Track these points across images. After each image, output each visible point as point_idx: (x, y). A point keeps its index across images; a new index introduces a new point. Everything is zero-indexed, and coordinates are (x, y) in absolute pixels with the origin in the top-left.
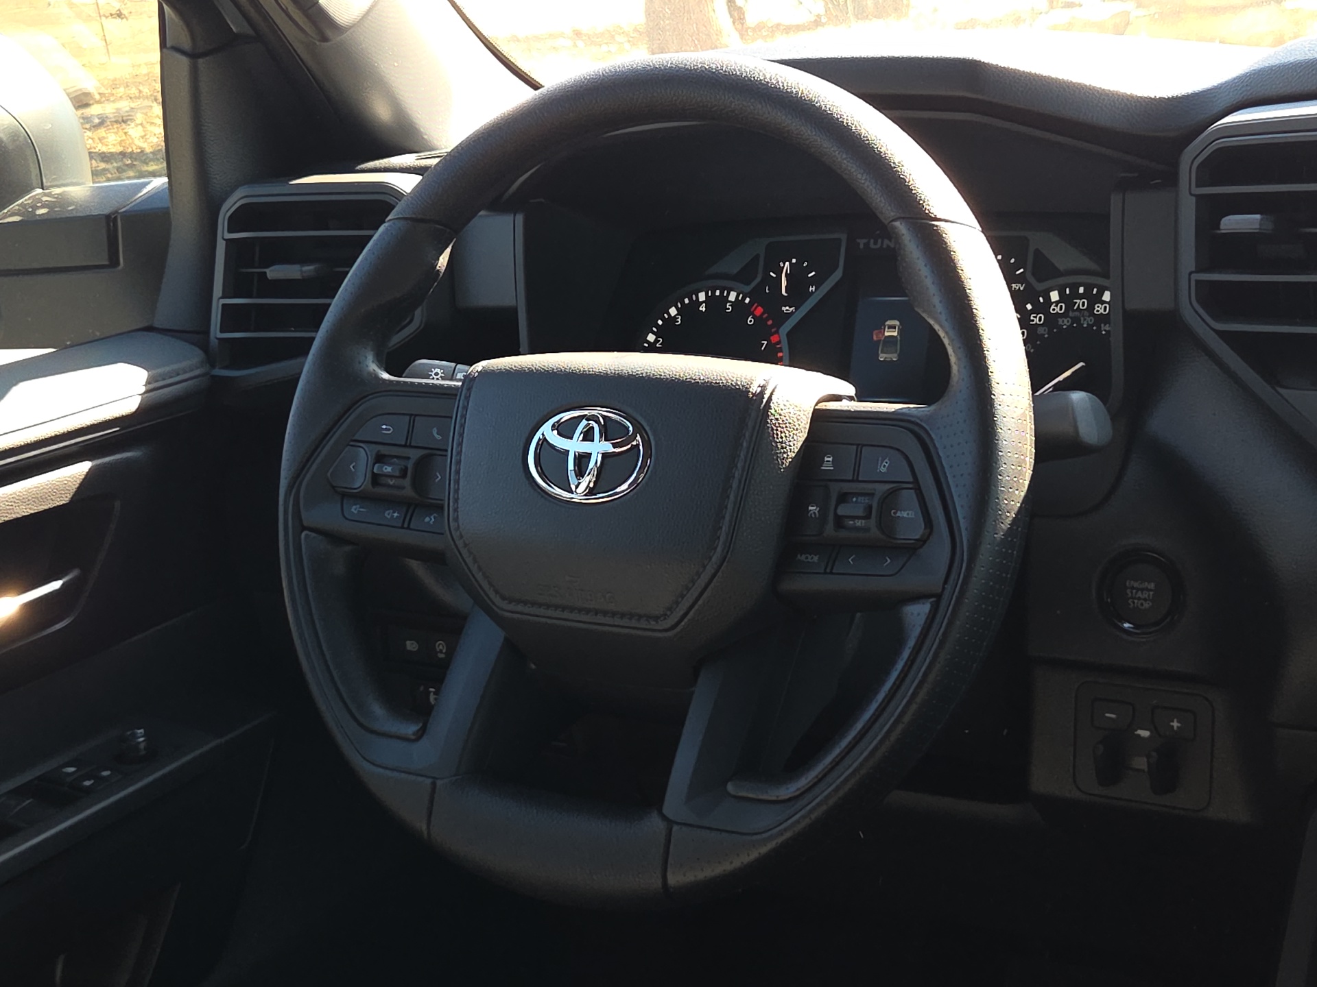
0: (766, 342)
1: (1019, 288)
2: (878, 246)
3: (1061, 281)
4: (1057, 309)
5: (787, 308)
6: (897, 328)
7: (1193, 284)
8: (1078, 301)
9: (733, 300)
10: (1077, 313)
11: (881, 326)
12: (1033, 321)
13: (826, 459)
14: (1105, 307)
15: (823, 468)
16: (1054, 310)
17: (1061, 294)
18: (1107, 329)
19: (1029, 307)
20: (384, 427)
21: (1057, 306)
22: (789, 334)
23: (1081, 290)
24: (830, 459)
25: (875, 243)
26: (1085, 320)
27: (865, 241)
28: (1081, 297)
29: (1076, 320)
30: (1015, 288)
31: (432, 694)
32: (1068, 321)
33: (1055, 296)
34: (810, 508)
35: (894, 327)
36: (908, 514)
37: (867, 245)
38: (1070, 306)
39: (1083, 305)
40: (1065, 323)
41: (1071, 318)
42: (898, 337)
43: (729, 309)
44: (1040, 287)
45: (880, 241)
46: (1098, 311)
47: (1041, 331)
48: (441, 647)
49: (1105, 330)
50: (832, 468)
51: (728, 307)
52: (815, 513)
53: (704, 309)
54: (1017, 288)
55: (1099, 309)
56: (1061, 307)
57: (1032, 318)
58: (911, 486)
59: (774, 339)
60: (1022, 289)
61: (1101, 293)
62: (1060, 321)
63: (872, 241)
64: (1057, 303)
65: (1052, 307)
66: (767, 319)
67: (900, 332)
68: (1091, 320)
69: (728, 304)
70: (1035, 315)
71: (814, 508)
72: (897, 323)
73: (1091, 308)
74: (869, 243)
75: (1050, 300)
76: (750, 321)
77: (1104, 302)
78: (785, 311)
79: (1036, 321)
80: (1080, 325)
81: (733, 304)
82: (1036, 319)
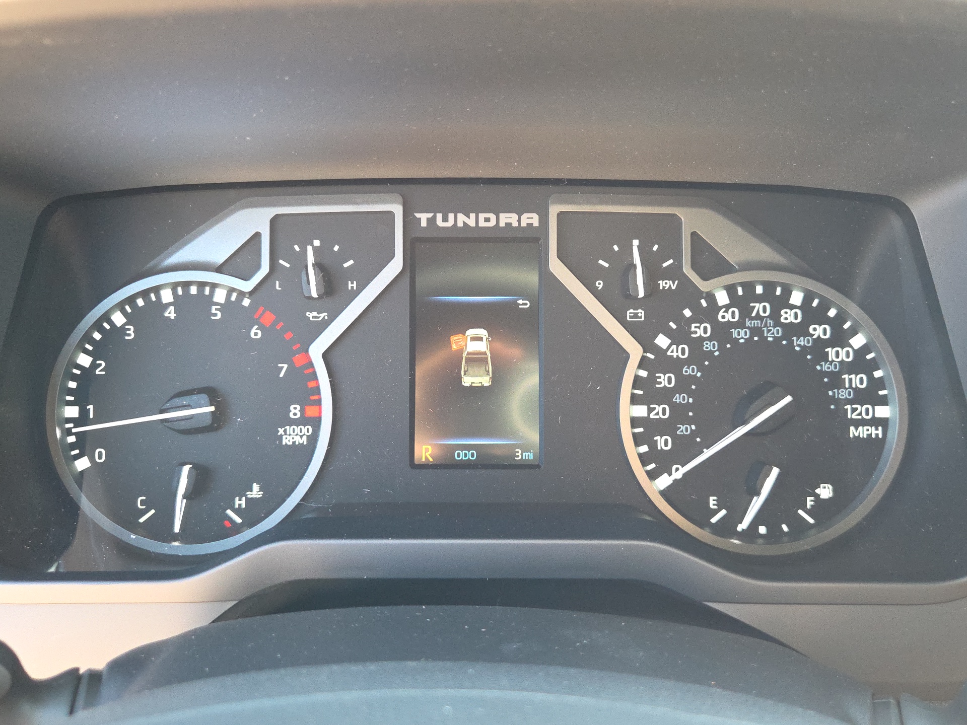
0: (286, 366)
1: (670, 286)
2: (450, 223)
3: (729, 279)
4: (728, 317)
5: (315, 314)
6: (484, 339)
8: (757, 305)
9: (222, 301)
10: (757, 323)
12: (696, 332)
14: (796, 314)
16: (723, 317)
17: (732, 295)
18: (802, 343)
19: (687, 313)
21: (726, 311)
22: (326, 356)
23: (759, 290)
25: (445, 219)
26: (769, 331)
27: (430, 215)
28: (759, 299)
29: (755, 331)
30: (664, 287)
32: (746, 334)
33: (722, 298)
35: (480, 339)
37: (432, 221)
38: (746, 312)
39: (765, 311)
40: (741, 335)
41: (748, 328)
42: (488, 353)
43: (215, 315)
44: (703, 286)
45: (451, 216)
46: (786, 319)
47: (708, 346)
49: (799, 345)
51: (213, 311)
53: (173, 316)
54: (667, 286)
55: (788, 316)
56: (733, 313)
57: (693, 329)
59: (300, 361)
60: (674, 288)
61: (788, 294)
62: (735, 333)
63: (439, 216)
64: (727, 307)
65: (721, 313)
66: (284, 331)
67: (491, 345)
68: (777, 332)
69: (214, 308)
70: (698, 325)
72: (482, 332)
73: (775, 315)
74: (434, 217)
75: (717, 303)
76: (255, 333)
77: (792, 307)
78: (311, 319)
79: (700, 332)
80: (763, 339)
81: (223, 308)
82: (700, 330)
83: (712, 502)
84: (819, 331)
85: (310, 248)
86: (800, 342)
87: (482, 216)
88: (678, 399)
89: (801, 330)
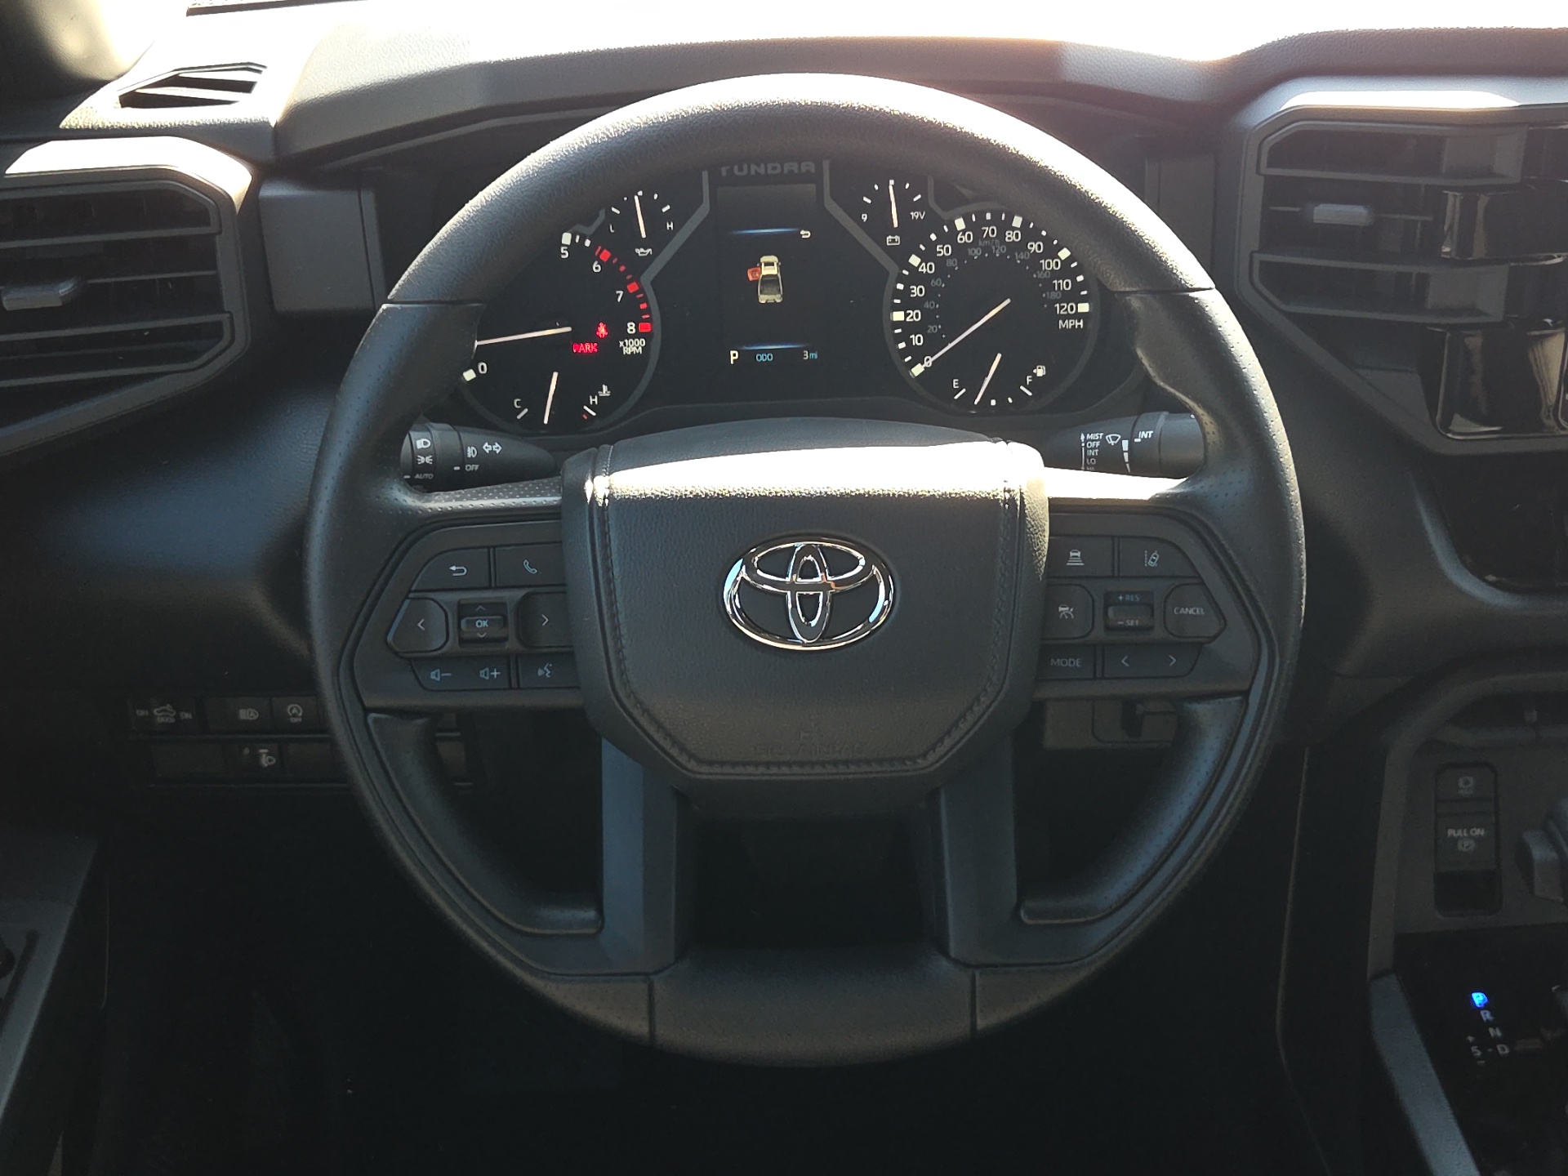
0: (621, 293)
1: (919, 217)
2: (745, 172)
3: (964, 209)
4: (965, 238)
5: (642, 250)
6: (775, 264)
7: (1256, 265)
8: (987, 228)
9: (568, 243)
10: (987, 242)
11: (755, 264)
12: (940, 252)
13: (1072, 554)
14: (1017, 234)
15: (1068, 564)
16: (961, 239)
17: (967, 221)
18: (1022, 258)
19: (933, 237)
20: (454, 568)
21: (964, 234)
22: (653, 283)
23: (988, 216)
24: (1079, 554)
25: (741, 169)
26: (996, 249)
27: (729, 167)
28: (989, 224)
29: (985, 249)
30: (915, 218)
31: (264, 756)
32: (979, 252)
33: (960, 224)
34: (1061, 609)
35: (772, 264)
36: (1195, 611)
37: (730, 172)
38: (978, 234)
39: (993, 233)
40: (976, 253)
41: (981, 247)
42: (779, 275)
43: (564, 254)
44: (945, 216)
45: (745, 166)
46: (1009, 238)
47: (950, 263)
48: (294, 711)
49: (1020, 259)
50: (1082, 564)
51: (562, 251)
52: (1068, 614)
54: (917, 217)
55: (1010, 236)
56: (969, 235)
57: (938, 250)
58: (1194, 581)
59: (632, 288)
60: (922, 218)
61: (1010, 219)
62: (970, 251)
63: (736, 168)
64: (964, 232)
65: (959, 237)
66: (619, 265)
67: (781, 269)
68: (1003, 249)
69: (562, 248)
70: (941, 246)
71: (1067, 608)
72: (773, 259)
73: (1001, 235)
74: (732, 169)
75: (956, 228)
76: (596, 267)
77: (1014, 229)
78: (640, 255)
79: (943, 252)
80: (992, 255)
81: (569, 248)
82: (943, 251)
83: (955, 382)
84: (1034, 247)
85: (636, 198)
86: (1020, 257)
87: (770, 166)
88: (927, 305)
89: (1021, 246)
